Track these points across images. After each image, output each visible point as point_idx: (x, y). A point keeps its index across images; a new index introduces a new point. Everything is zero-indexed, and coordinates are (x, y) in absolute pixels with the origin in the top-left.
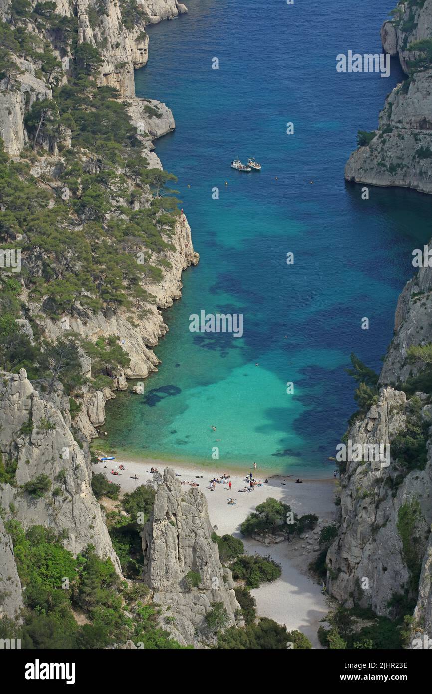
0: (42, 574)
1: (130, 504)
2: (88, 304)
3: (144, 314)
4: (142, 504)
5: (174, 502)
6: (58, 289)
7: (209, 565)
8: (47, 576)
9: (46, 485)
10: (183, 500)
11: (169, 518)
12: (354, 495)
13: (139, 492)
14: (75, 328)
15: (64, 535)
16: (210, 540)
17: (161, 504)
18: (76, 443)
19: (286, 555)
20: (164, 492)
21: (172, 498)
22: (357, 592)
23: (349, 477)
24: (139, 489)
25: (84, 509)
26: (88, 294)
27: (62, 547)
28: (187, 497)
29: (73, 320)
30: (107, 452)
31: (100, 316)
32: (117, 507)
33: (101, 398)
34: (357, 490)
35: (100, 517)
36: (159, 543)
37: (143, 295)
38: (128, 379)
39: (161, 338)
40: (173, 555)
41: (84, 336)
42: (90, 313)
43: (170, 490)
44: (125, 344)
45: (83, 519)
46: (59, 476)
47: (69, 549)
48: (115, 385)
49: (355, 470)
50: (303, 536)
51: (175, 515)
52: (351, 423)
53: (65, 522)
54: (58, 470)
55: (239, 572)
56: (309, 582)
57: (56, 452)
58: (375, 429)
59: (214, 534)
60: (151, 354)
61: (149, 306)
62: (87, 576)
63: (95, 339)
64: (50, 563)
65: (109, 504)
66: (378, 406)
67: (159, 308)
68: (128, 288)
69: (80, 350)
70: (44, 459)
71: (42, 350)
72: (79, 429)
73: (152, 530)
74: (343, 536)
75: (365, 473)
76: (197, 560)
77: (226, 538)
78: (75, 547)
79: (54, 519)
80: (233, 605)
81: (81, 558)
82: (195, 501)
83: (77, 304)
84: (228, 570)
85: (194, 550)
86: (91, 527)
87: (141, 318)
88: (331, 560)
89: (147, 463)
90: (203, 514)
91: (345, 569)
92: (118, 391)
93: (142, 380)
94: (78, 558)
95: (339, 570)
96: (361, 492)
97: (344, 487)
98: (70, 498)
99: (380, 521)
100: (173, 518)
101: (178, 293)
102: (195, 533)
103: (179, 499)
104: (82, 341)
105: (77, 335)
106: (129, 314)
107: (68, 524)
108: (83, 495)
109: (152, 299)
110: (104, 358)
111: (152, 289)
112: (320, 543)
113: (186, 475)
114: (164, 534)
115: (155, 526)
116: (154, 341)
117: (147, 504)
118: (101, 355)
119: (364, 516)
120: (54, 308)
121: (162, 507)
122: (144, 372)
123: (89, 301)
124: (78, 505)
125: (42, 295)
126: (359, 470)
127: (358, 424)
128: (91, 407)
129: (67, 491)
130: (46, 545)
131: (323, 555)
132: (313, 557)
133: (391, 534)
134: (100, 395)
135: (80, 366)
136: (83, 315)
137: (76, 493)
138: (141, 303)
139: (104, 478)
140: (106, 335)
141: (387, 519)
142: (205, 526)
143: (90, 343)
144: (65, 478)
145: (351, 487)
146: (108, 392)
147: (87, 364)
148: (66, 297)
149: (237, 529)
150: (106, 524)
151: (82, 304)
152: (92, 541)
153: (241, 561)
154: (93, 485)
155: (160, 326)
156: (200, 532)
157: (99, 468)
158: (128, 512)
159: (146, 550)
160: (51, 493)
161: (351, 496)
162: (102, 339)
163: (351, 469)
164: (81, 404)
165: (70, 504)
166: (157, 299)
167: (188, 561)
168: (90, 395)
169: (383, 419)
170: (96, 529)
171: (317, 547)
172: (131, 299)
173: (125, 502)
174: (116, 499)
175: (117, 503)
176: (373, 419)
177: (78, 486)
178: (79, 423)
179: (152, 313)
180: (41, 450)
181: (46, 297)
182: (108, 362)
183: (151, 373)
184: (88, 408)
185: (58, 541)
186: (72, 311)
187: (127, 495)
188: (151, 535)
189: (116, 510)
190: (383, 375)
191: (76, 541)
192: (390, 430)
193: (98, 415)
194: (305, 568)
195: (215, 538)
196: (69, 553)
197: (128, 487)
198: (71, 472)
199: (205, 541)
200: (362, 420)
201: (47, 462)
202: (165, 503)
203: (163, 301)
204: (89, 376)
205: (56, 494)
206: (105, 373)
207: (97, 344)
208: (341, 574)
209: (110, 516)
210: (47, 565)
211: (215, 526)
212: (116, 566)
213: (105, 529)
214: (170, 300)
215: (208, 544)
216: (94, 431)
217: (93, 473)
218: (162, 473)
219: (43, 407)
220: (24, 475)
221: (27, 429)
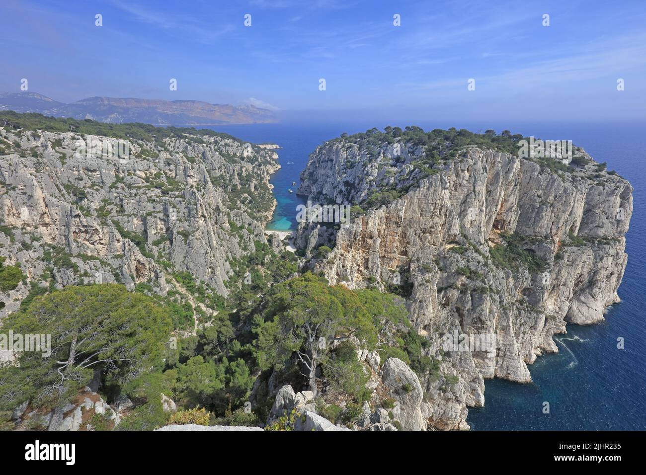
2: (263, 211)
6: (259, 209)
9: (258, 234)
13: (271, 235)
17: (274, 237)
18: (262, 229)
20: (274, 235)
22: (299, 247)
26: (263, 209)
30: (266, 230)
31: (265, 212)
35: (265, 238)
36: (273, 241)
37: (270, 209)
44: (268, 216)
45: (263, 239)
46: (260, 233)
53: (261, 239)
56: (293, 245)
57: (259, 230)
60: (272, 217)
68: (268, 208)
71: (257, 217)
74: (297, 239)
75: (300, 231)
77: (282, 240)
78: (262, 242)
79: (259, 239)
80: (283, 249)
85: (278, 242)
87: (270, 212)
89: (272, 231)
92: (267, 222)
93: (270, 220)
95: (297, 244)
96: (300, 234)
102: (278, 240)
105: (262, 214)
108: (263, 236)
110: (266, 218)
113: (277, 233)
115: (273, 239)
116: (272, 215)
119: (300, 236)
120: (258, 211)
133: (303, 239)
139: (266, 233)
141: (303, 237)
143: (263, 216)
147: (263, 218)
149: (284, 239)
152: (264, 242)
155: (273, 213)
158: (269, 238)
161: (298, 234)
162: (265, 215)
163: (298, 231)
165: (261, 237)
168: (264, 222)
170: (265, 240)
175: (268, 236)
177: (262, 234)
178: (262, 226)
179: (272, 211)
184: (263, 224)
185: (260, 242)
186: (261, 212)
193: (265, 225)
197: (269, 234)
204: (263, 220)
205: (259, 236)
206: (265, 220)
209: (267, 238)
214: (274, 210)
215: (280, 241)
216: (264, 227)
217: (264, 233)
218: (274, 232)
219: (257, 224)
220: (255, 233)
221: (255, 227)
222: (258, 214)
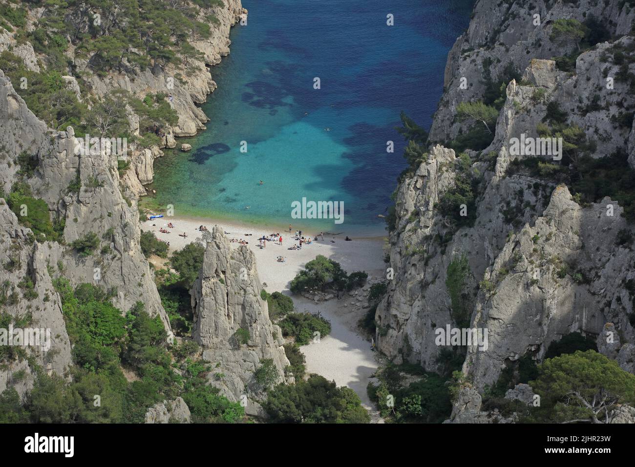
0: (91, 331)
1: (179, 262)
2: (135, 61)
3: (193, 71)
4: (191, 262)
5: (223, 259)
6: (105, 45)
7: (258, 322)
8: (96, 334)
9: (94, 243)
10: (232, 258)
11: (218, 276)
12: (404, 252)
13: (189, 249)
14: (123, 85)
15: (113, 292)
16: (259, 297)
17: (210, 261)
18: (124, 201)
19: (335, 312)
20: (213, 249)
21: (221, 256)
22: (406, 349)
23: (399, 234)
24: (188, 247)
25: (133, 267)
26: (135, 50)
27: (111, 305)
28: (236, 255)
29: (121, 77)
30: (156, 210)
31: (148, 72)
32: (166, 264)
33: (149, 155)
34: (407, 248)
35: (150, 275)
36: (208, 300)
37: (191, 52)
38: (176, 137)
39: (209, 95)
40: (222, 313)
41: (131, 93)
42: (138, 70)
43: (219, 248)
44: (173, 103)
45: (131, 277)
46: (108, 234)
47: (118, 307)
48: (164, 142)
49: (404, 228)
50: (352, 293)
51: (224, 272)
52: (400, 181)
53: (114, 281)
54: (107, 228)
55: (288, 330)
56: (359, 339)
57: (105, 210)
58: (424, 186)
59: (264, 291)
60: (199, 111)
61: (197, 63)
62: (137, 333)
63: (143, 97)
64: (99, 320)
65: (157, 261)
66: (428, 164)
67: (207, 65)
68: (176, 44)
69: (128, 107)
70: (92, 217)
71: (89, 108)
72: (127, 187)
73: (202, 287)
74: (392, 293)
75: (414, 231)
76: (247, 317)
77: (275, 296)
78: (124, 305)
80: (282, 361)
81: (130, 315)
82: (245, 259)
83: (125, 61)
84: (278, 327)
85: (244, 307)
86: (140, 285)
87: (189, 75)
88: (380, 317)
89: (197, 220)
90: (252, 272)
91: (394, 325)
92: (166, 148)
93: (191, 137)
94: (127, 316)
95: (389, 326)
96: (411, 250)
97: (394, 244)
98: (119, 256)
99: (429, 278)
100: (222, 276)
101: (226, 50)
102: (245, 291)
103: (229, 257)
104: (130, 98)
105: (124, 92)
106: (177, 71)
107: (118, 282)
108: (131, 253)
109: (201, 56)
111: (201, 46)
112: (370, 300)
113: (236, 235)
114: (213, 292)
115: (204, 283)
116: (202, 98)
117: (196, 262)
118: (148, 113)
119: (413, 272)
120: (101, 65)
121: (211, 264)
122: (192, 127)
123: (136, 57)
124: (127, 263)
125: (89, 51)
126: (408, 227)
127: (407, 181)
128: (139, 165)
129: (115, 248)
130: (95, 302)
131: (372, 312)
132: (362, 314)
133: (438, 288)
134: (148, 152)
135: (128, 124)
136: (131, 72)
137: (125, 251)
138: (189, 60)
139: (152, 235)
140: (154, 92)
141: (436, 276)
142: (254, 283)
143: (138, 100)
144: (113, 236)
145: (401, 245)
146: (156, 150)
147: (134, 121)
148: (112, 53)
149: (287, 287)
150: (155, 281)
151: (129, 62)
152: (141, 299)
153: (290, 318)
154: (142, 243)
155: (209, 83)
156: (249, 289)
157: (148, 226)
158: (177, 270)
159: (195, 307)
160: (99, 251)
161: (400, 253)
162: (150, 96)
163: (400, 226)
164: (129, 162)
165: (119, 262)
166: (205, 56)
167: (237, 318)
168: (137, 153)
169: (432, 176)
170: (145, 286)
171: (366, 304)
172: (179, 55)
173: (174, 260)
174: (164, 257)
175: (166, 261)
176: (423, 177)
177: (127, 244)
178: (128, 180)
179: (200, 70)
180: (89, 209)
181: (92, 54)
182: (157, 120)
183: (199, 130)
184: (136, 166)
185: (107, 299)
186: (120, 68)
187: (176, 253)
188: (200, 293)
189: (165, 268)
190: (432, 132)
191: (125, 299)
192: (440, 187)
193: (146, 173)
194: (355, 325)
195: (264, 295)
196: (118, 311)
197: (177, 244)
198: (120, 230)
199: (254, 299)
200: (411, 178)
201: (95, 220)
202: (215, 261)
203: (212, 58)
204: (137, 133)
205: (104, 252)
207: (145, 102)
208: (391, 331)
209: (159, 274)
210: (96, 323)
211: (265, 284)
212: (166, 324)
213: (154, 287)
214: (219, 56)
215: (258, 301)
216: (143, 189)
217: (142, 231)
218: (211, 231)
219: (90, 165)
220: (73, 233)
221: (74, 187)
222: (100, 87)
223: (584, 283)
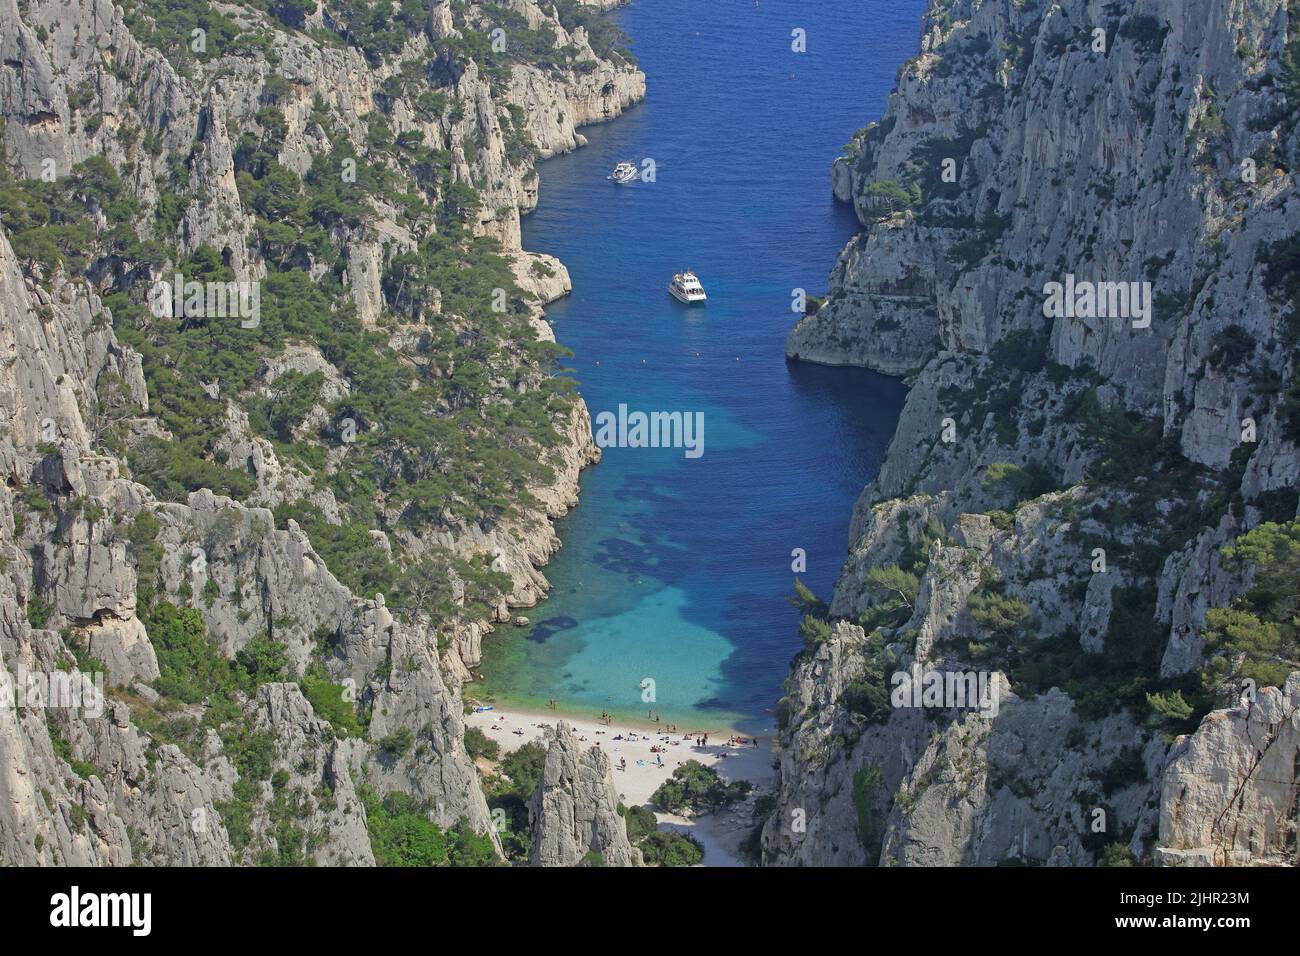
0: (403, 852)
1: (514, 767)
2: (460, 512)
3: (532, 525)
4: (529, 767)
5: (570, 764)
6: (423, 492)
7: (614, 844)
8: (409, 855)
9: (408, 741)
10: (581, 762)
11: (563, 785)
12: (798, 757)
13: (526, 749)
14: (444, 542)
15: (430, 804)
16: (615, 812)
17: (553, 768)
18: (445, 688)
19: (711, 832)
20: (557, 752)
21: (567, 759)
23: (792, 733)
24: (525, 747)
25: (455, 771)
26: (460, 499)
27: (428, 820)
28: (587, 758)
29: (442, 535)
30: (484, 701)
31: (476, 528)
32: (496, 769)
33: (477, 629)
34: (802, 752)
35: (476, 781)
36: (550, 815)
37: (530, 502)
38: (510, 608)
39: (552, 556)
40: (568, 831)
41: (455, 552)
42: (462, 523)
43: (565, 750)
44: (506, 564)
45: (453, 784)
46: (424, 730)
47: (436, 821)
48: (494, 614)
49: (800, 725)
50: (732, 807)
51: (571, 781)
52: (795, 666)
53: (431, 788)
54: (423, 722)
55: (650, 853)
57: (421, 699)
58: (825, 673)
59: (620, 805)
60: (540, 576)
61: (537, 515)
62: (460, 855)
63: (469, 557)
64: (412, 839)
65: (485, 765)
66: (830, 645)
67: (550, 518)
68: (511, 492)
69: (451, 570)
70: (405, 708)
71: (403, 570)
72: (449, 671)
73: (542, 799)
74: (782, 809)
75: (812, 730)
76: (599, 837)
77: (635, 811)
78: (444, 820)
79: (416, 783)
81: (451, 833)
82: (597, 763)
83: (447, 514)
84: (638, 850)
85: (594, 824)
86: (464, 795)
87: (526, 530)
88: (767, 838)
89: (535, 714)
90: (606, 780)
91: (785, 849)
92: (498, 622)
93: (528, 608)
94: (447, 834)
95: (778, 850)
96: (808, 753)
97: (786, 746)
98: (438, 757)
99: (830, 789)
100: (568, 785)
101: (574, 499)
102: (597, 805)
103: (577, 761)
104: (452, 558)
105: (446, 551)
106: (513, 525)
107: (437, 791)
108: (454, 754)
109: (542, 506)
110: (483, 582)
111: (541, 493)
112: (754, 816)
113: (586, 733)
114: (557, 805)
115: (545, 795)
116: (543, 559)
117: (534, 766)
118: (475, 577)
119: (810, 781)
120: (418, 517)
121: (554, 770)
122: (531, 598)
123: (461, 508)
124: (448, 766)
125: (403, 500)
126: (804, 725)
127: (804, 667)
128: (463, 643)
129: (434, 748)
130: (407, 815)
131: (758, 831)
132: (744, 834)
133: (843, 803)
134: (474, 627)
135: (451, 591)
136: (456, 529)
137: (446, 751)
138: (528, 513)
139: (479, 732)
140: (483, 551)
141: (839, 787)
142: (609, 795)
143: (462, 561)
144: (431, 733)
145: (794, 746)
146: (485, 625)
147: (458, 587)
148: (432, 502)
149: (650, 800)
150: (483, 789)
151: (452, 512)
152: (465, 812)
153: (653, 839)
154: (466, 742)
155: (552, 541)
156: (602, 802)
157: (475, 720)
158: (510, 776)
159: (533, 824)
160: (413, 751)
161: (794, 758)
162: (477, 556)
163: (794, 724)
164: (450, 639)
165: (438, 766)
166: (548, 506)
167: (586, 838)
168: (462, 628)
169: (835, 660)
170: (470, 797)
171: (750, 822)
172: (514, 506)
173: (507, 763)
174: (494, 759)
175: (496, 764)
176: (823, 661)
177: (448, 743)
178: (448, 662)
179: (541, 524)
180: (402, 698)
181: (407, 503)
182: (485, 587)
183: (539, 600)
184: (460, 645)
185: (423, 812)
186: (440, 521)
187: (508, 754)
188: (540, 806)
189: (496, 774)
190: (834, 604)
191: (445, 813)
192: (845, 675)
193: (472, 653)
194: (735, 848)
195: (621, 810)
196: (436, 827)
197: (509, 744)
198: (440, 726)
199: (608, 814)
200: (810, 662)
201: (409, 712)
202: (559, 766)
203: (556, 509)
204: (461, 603)
205: (420, 752)
207: (471, 563)
208: (780, 856)
209: (487, 781)
210: (409, 842)
211: (622, 795)
212: (496, 845)
213: (482, 798)
214: (565, 507)
215: (612, 817)
216: (467, 674)
217: (466, 726)
218: (555, 728)
219: (404, 642)
220: (380, 728)
221: (383, 672)
222: (416, 547)
223: (1025, 795)
